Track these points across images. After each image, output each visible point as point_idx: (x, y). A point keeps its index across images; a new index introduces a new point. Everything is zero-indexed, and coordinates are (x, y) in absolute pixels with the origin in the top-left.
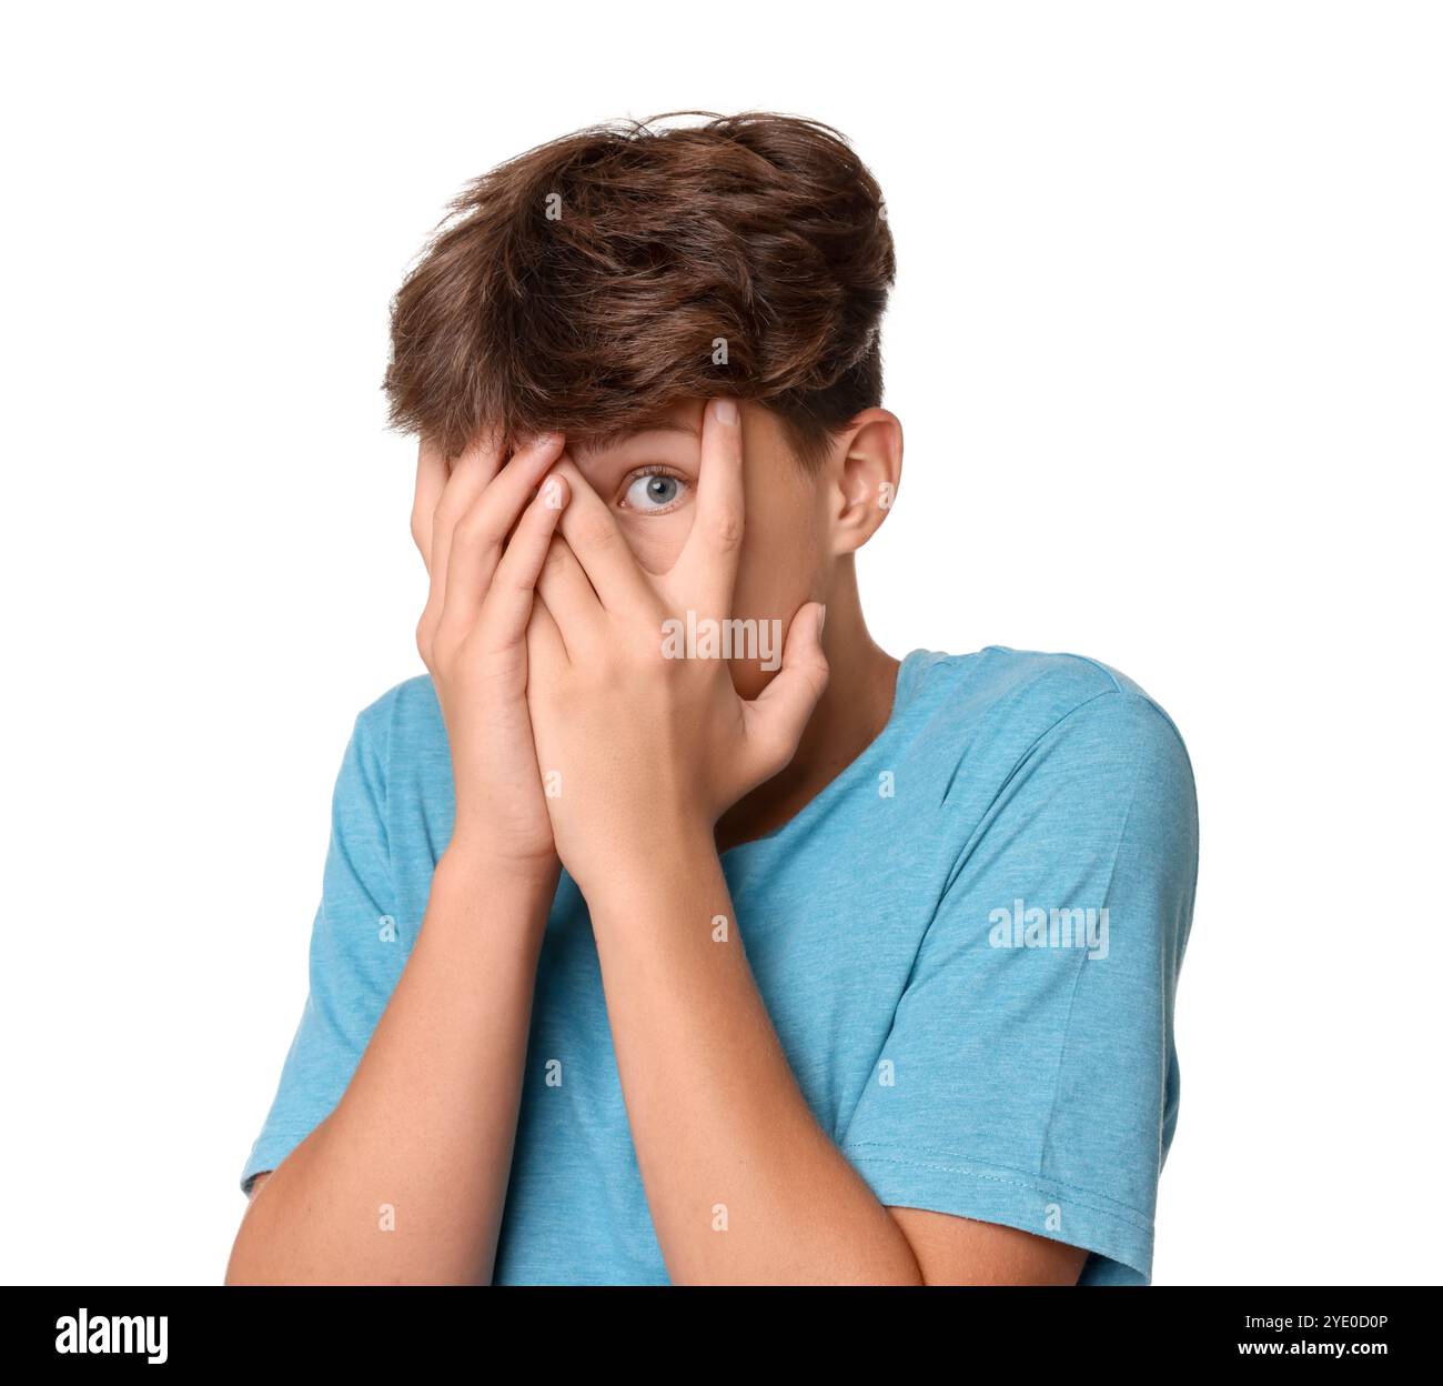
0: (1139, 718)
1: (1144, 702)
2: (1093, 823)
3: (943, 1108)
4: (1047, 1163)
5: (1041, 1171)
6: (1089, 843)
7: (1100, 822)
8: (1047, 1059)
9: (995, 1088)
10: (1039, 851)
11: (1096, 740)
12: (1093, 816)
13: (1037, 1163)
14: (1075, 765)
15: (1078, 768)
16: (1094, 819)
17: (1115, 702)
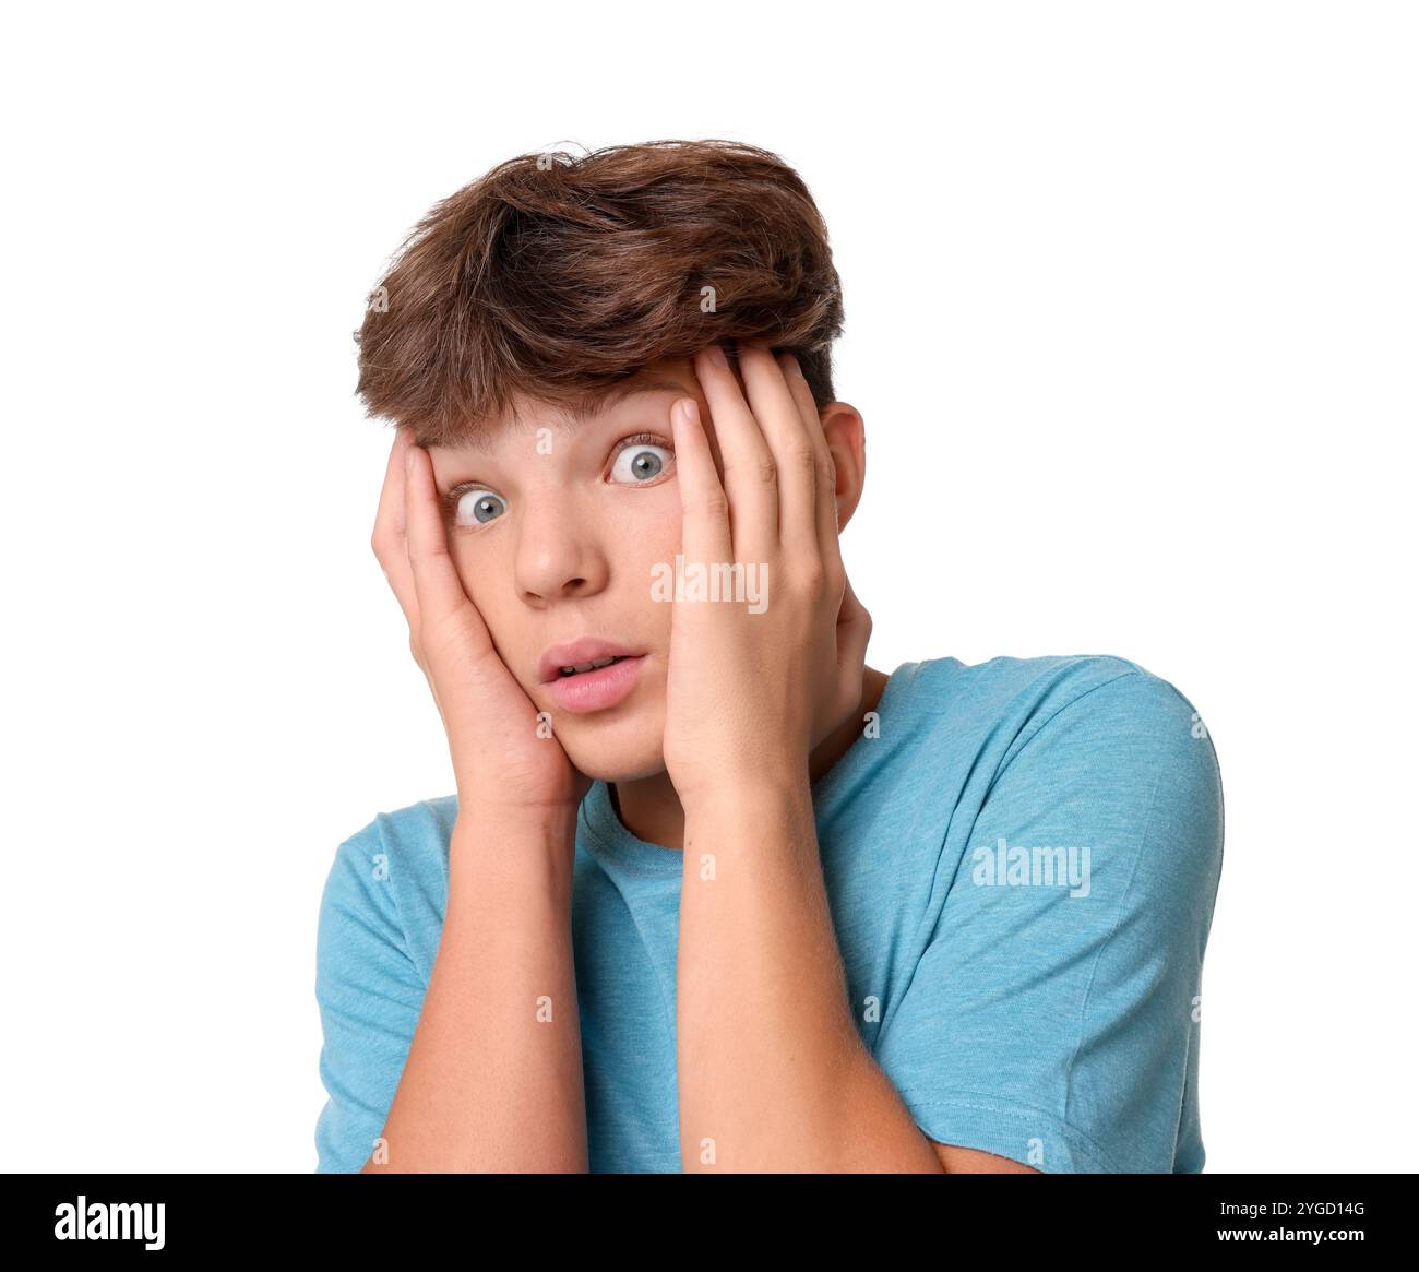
0: (1164, 699)
1: (1167, 687)
2: (1123, 789)
3: (965, 1051)
4: (1071, 1110)
5: (1066, 1118)
6: (1118, 808)
7: (1129, 789)
8: (1069, 1016)
9: (1019, 1034)
10: (1067, 813)
11: (1120, 715)
12: (1123, 783)
13: (1061, 1109)
14: (1100, 737)
15: (1103, 739)
16: (1123, 786)
17: (1137, 682)
